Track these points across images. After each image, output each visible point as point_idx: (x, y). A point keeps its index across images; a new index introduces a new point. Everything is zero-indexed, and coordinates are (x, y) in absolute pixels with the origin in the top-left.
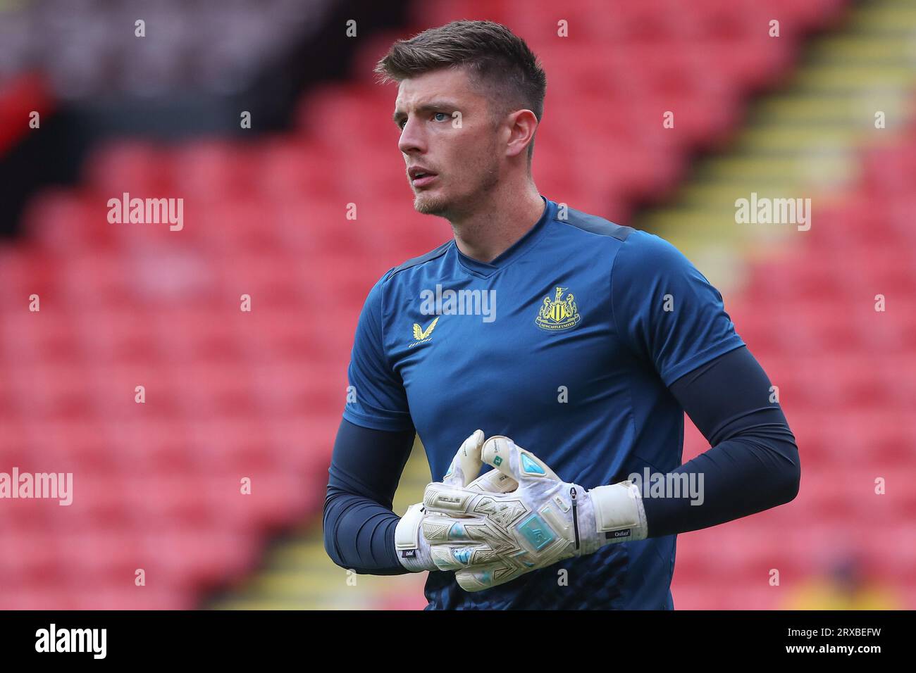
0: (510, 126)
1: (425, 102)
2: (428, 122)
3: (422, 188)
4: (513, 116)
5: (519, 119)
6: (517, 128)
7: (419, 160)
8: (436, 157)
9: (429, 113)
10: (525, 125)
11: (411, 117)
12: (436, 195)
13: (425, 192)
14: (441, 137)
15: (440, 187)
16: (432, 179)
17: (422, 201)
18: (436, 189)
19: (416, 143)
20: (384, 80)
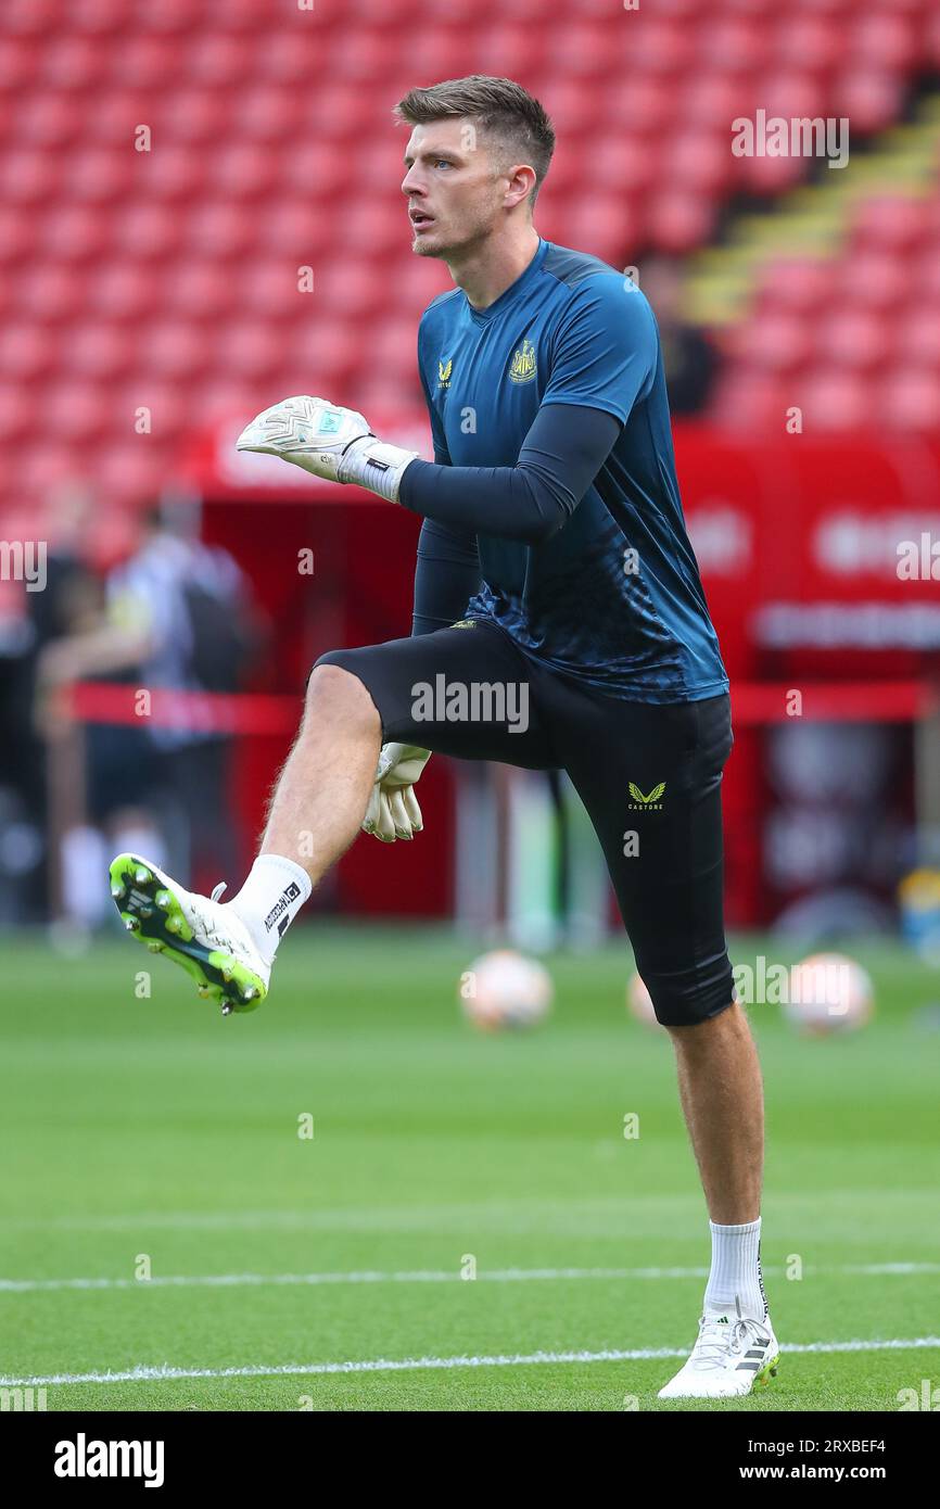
0: (510, 180)
1: (430, 149)
2: (432, 168)
3: (422, 231)
4: (515, 168)
5: (519, 173)
6: (515, 181)
7: (420, 203)
8: (435, 203)
9: (433, 159)
10: (524, 179)
11: (417, 162)
12: (432, 240)
13: (422, 236)
14: (442, 184)
15: (437, 231)
16: (431, 223)
17: (420, 243)
18: (433, 234)
19: (417, 187)
20: (397, 124)
